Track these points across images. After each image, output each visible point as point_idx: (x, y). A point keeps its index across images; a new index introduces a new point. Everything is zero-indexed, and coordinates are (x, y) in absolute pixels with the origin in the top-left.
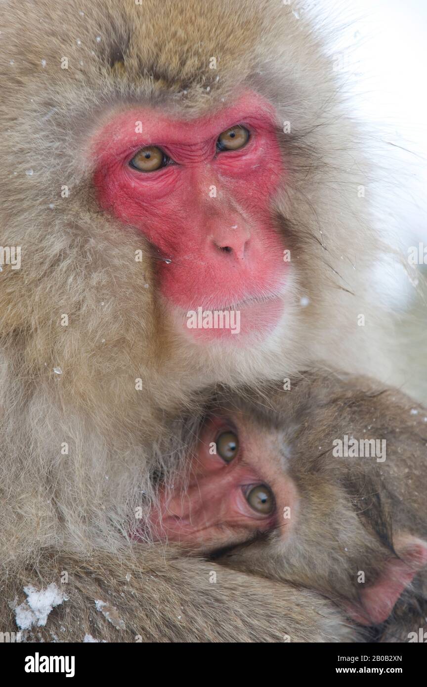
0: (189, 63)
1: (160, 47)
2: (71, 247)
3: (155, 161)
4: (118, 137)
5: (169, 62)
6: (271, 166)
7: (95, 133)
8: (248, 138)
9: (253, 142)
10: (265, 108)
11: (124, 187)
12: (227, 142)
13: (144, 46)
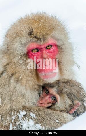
0: (41, 36)
1: (37, 33)
2: (24, 62)
3: (36, 51)
4: (30, 47)
5: (38, 36)
6: (56, 51)
7: (27, 46)
8: (51, 47)
9: (52, 47)
10: (54, 42)
11: (32, 55)
12: (48, 47)
13: (35, 33)
